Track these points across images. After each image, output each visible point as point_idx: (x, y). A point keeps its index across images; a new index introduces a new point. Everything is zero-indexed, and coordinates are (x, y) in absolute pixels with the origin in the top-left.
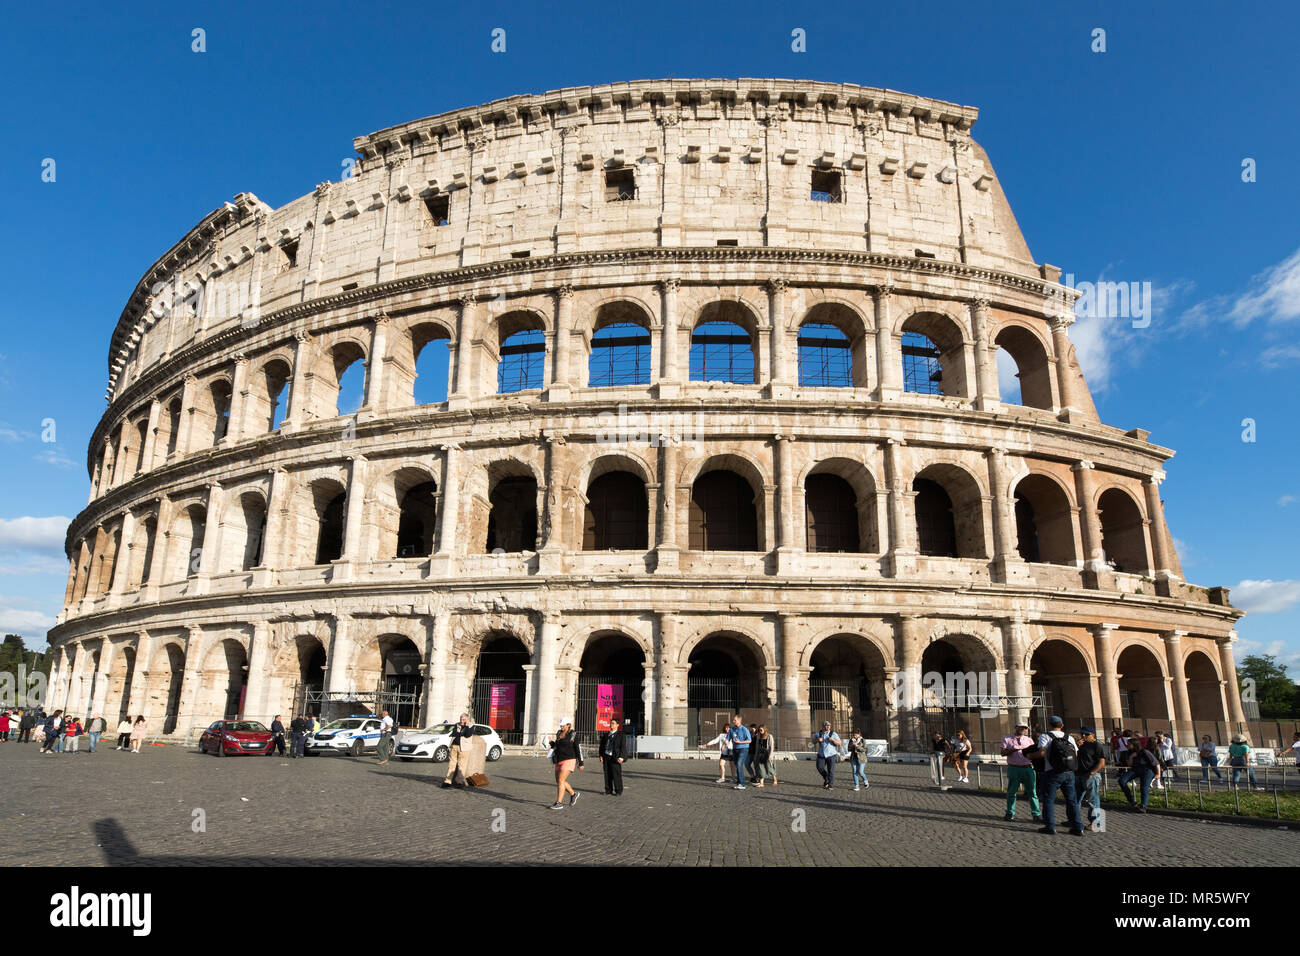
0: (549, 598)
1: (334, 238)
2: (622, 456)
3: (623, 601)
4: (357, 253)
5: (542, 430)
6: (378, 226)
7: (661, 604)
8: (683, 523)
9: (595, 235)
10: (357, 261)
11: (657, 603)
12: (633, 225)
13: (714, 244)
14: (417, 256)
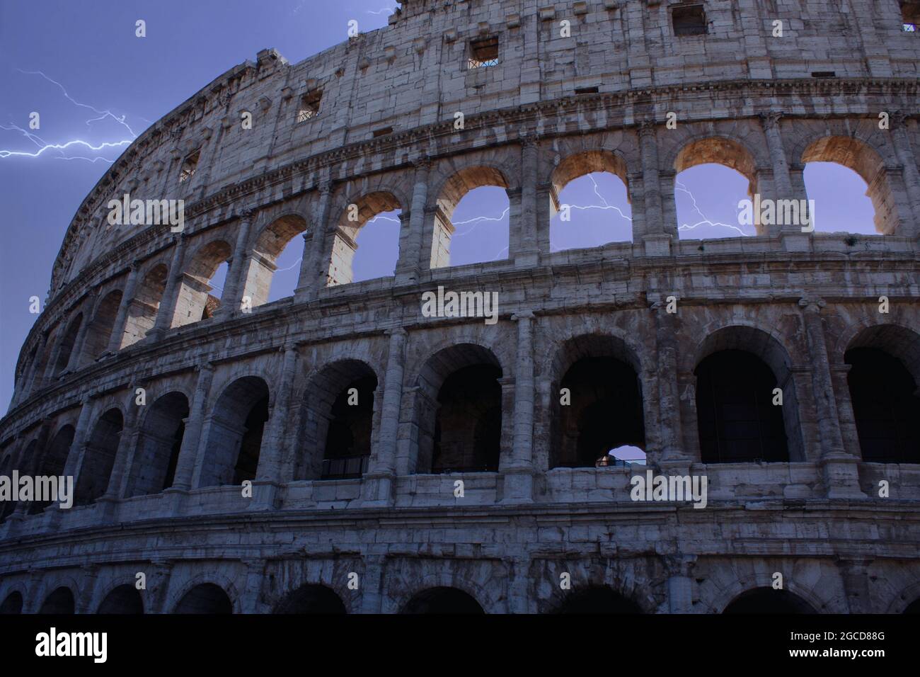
0: (681, 536)
1: (365, 83)
2: (748, 328)
3: (790, 540)
4: (393, 97)
5: (644, 293)
6: (417, 69)
7: (845, 546)
8: (849, 421)
9: (671, 69)
10: (392, 105)
11: (839, 545)
12: (712, 58)
13: (808, 75)
14: (463, 96)
